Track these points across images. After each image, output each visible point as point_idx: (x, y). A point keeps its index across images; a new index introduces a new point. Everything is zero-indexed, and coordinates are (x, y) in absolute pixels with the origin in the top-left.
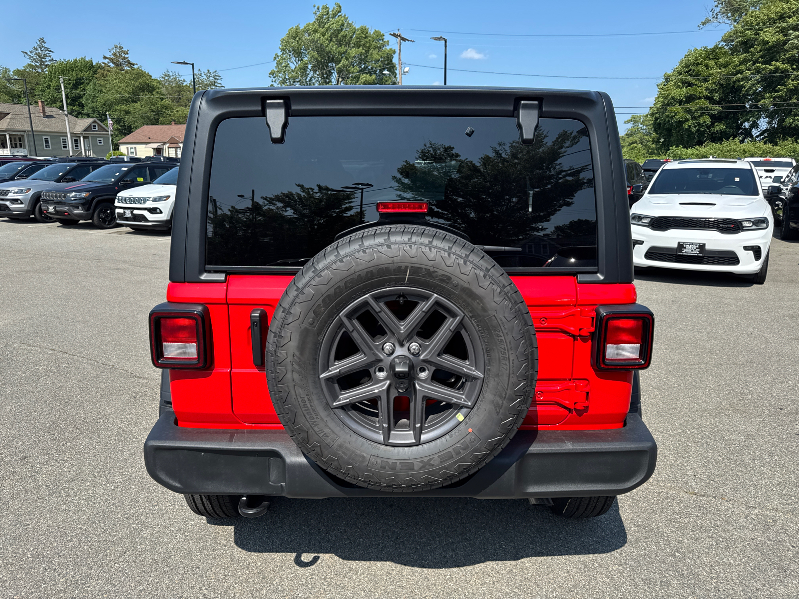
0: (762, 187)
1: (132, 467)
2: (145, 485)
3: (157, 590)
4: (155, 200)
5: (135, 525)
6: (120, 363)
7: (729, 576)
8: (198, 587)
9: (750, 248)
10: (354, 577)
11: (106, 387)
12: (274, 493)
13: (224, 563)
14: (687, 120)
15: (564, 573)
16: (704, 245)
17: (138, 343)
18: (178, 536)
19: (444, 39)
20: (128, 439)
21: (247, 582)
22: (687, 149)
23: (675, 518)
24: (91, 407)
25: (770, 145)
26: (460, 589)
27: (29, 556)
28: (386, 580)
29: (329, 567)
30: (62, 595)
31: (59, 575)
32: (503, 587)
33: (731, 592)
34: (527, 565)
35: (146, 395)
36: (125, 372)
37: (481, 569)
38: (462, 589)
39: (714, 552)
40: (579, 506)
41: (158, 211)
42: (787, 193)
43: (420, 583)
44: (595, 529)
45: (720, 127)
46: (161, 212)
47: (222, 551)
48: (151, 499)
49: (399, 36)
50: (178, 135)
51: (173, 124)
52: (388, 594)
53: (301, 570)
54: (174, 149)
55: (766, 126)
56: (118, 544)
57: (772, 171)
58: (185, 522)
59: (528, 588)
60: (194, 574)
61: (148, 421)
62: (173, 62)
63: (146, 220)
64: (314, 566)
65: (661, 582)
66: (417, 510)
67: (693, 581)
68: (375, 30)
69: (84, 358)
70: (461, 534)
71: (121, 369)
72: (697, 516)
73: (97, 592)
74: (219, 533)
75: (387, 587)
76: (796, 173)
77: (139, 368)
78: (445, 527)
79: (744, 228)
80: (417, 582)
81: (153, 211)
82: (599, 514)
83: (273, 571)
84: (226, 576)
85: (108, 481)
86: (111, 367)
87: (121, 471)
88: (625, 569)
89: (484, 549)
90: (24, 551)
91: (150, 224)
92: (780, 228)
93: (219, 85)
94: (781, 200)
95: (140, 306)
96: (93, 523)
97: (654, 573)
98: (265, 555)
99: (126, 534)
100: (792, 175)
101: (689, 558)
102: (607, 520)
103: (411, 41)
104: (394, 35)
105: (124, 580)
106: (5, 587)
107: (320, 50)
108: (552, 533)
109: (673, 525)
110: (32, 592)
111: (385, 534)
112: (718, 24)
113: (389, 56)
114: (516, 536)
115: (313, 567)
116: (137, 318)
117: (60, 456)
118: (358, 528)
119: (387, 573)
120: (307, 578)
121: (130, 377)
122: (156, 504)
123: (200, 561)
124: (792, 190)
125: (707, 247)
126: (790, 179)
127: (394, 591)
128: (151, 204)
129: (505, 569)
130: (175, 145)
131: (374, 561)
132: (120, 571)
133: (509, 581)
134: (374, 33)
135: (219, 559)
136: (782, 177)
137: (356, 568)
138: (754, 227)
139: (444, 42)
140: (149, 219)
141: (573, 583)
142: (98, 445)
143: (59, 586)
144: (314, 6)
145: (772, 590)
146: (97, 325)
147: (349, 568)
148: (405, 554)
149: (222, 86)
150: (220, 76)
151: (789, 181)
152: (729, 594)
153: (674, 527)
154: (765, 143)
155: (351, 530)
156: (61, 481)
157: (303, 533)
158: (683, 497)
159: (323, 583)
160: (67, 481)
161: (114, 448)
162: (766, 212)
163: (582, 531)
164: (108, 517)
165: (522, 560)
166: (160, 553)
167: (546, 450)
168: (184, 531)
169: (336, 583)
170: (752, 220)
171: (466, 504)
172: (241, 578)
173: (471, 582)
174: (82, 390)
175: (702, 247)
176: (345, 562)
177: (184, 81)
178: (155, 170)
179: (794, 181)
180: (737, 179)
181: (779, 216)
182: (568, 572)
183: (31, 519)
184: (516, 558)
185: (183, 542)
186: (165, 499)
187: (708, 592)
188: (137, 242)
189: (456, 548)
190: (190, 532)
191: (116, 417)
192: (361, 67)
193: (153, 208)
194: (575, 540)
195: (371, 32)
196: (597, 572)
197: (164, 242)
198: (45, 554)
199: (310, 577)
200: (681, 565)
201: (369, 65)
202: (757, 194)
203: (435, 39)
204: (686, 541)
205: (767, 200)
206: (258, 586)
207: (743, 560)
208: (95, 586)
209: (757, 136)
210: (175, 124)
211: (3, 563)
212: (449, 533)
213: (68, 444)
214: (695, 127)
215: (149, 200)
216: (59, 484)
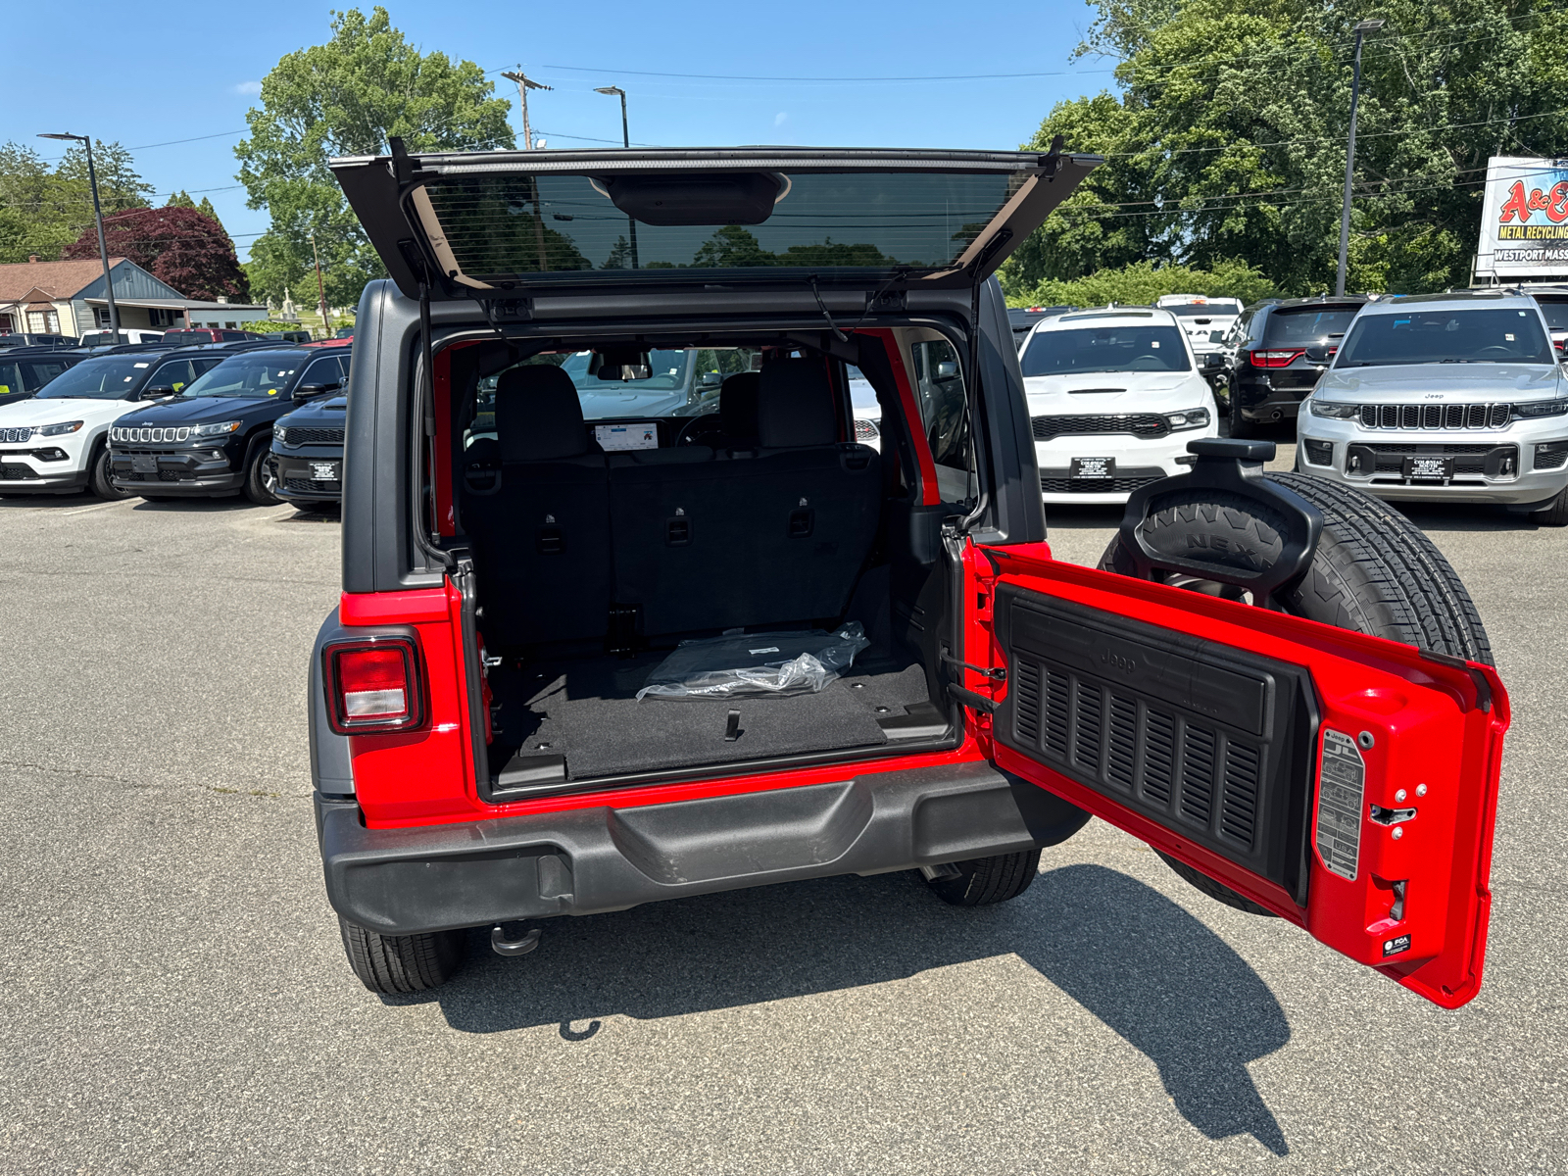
0: (1193, 350)
1: (203, 940)
2: (242, 965)
3: (337, 1115)
4: (49, 432)
5: (252, 1030)
6: (89, 765)
7: (1206, 952)
8: (408, 1099)
9: (1185, 460)
10: (664, 1043)
11: (82, 811)
12: (549, 912)
13: (440, 1058)
14: (1064, 231)
15: (980, 984)
16: (1113, 459)
17: (112, 724)
18: (340, 1034)
19: (620, 91)
20: (173, 896)
21: (489, 1078)
22: (1066, 283)
23: (1124, 887)
24: (69, 851)
25: (1200, 273)
26: (832, 1031)
27: (70, 1106)
28: (715, 1037)
29: (618, 1035)
30: (166, 1152)
31: (146, 1125)
32: (895, 1018)
33: (1211, 971)
34: (923, 982)
35: (172, 816)
36: (110, 780)
37: (857, 999)
38: (835, 1030)
39: (1182, 925)
40: (988, 883)
41: (58, 454)
42: (1233, 358)
43: (768, 1033)
44: (1012, 919)
45: (1117, 239)
46: (65, 457)
47: (428, 1042)
48: (264, 985)
49: (522, 78)
50: (48, 284)
51: (34, 261)
52: (724, 1055)
53: (574, 1047)
54: (40, 316)
55: (1190, 238)
56: (234, 1062)
57: (1207, 322)
58: (342, 1010)
59: (931, 1013)
60: (393, 1083)
61: (199, 860)
62: (41, 135)
63: (32, 474)
64: (593, 1037)
65: (1117, 974)
66: (736, 932)
67: (1159, 966)
68: (464, 62)
69: (8, 763)
70: (813, 956)
71: (98, 776)
72: (1153, 880)
73: (230, 1137)
74: (411, 1017)
75: (720, 1046)
76: (1244, 324)
77: (135, 770)
78: (787, 949)
79: (1174, 428)
80: (765, 1033)
81: (46, 454)
82: (1017, 893)
83: (527, 1055)
84: (449, 1075)
85: (166, 970)
86: (74, 774)
87: (184, 949)
88: (1065, 965)
89: (855, 970)
90: (57, 1102)
91: (42, 482)
92: (1226, 418)
93: (129, 174)
94: (1226, 372)
95: (84, 653)
96: (169, 1037)
97: (1105, 964)
98: (506, 1034)
99: (242, 1044)
100: (1239, 328)
101: (1151, 937)
102: (1027, 904)
103: (546, 88)
104: (511, 76)
105: (271, 1112)
106: (50, 1159)
107: (348, 100)
108: (951, 933)
109: (1123, 897)
110: (107, 1158)
111: (695, 975)
112: (1100, 56)
113: (499, 114)
114: (898, 944)
115: (592, 1039)
116: (87, 676)
117: (49, 941)
118: (649, 973)
119: (714, 1027)
120: (587, 1056)
121: (126, 789)
122: (276, 990)
123: (396, 1062)
124: (1241, 354)
125: (1119, 464)
126: (1236, 335)
127: (732, 1050)
128: (40, 441)
129: (892, 993)
130: (43, 306)
131: (688, 1012)
132: (257, 1100)
133: (902, 1008)
134: (461, 67)
135: (427, 1055)
136: (1222, 332)
137: (662, 1029)
138: (1188, 425)
139: (620, 96)
140: (40, 473)
141: (994, 995)
142: (118, 913)
143: (154, 1140)
144: (333, 13)
145: (1263, 960)
146: (6, 698)
147: (651, 1030)
148: (734, 997)
149: (134, 176)
150: (128, 154)
151: (1234, 339)
152: (1209, 974)
153: (1123, 899)
154: (1192, 269)
155: (636, 977)
156: (72, 982)
157: (558, 994)
158: (1131, 856)
159: (615, 1059)
160: (85, 980)
161: (152, 914)
162: (1203, 397)
163: (993, 923)
164: (194, 1024)
165: (915, 977)
166: (319, 1062)
167: (951, 791)
168: (347, 1023)
169: (637, 1056)
170: (1185, 413)
171: (811, 912)
172: (477, 1075)
173: (847, 1019)
174: (35, 823)
175: (1110, 464)
176: (642, 1022)
177: (46, 165)
178: (34, 367)
179: (1243, 340)
180: (1156, 345)
181: (1225, 399)
182: (985, 982)
183: (43, 1051)
184: (905, 974)
185: (353, 1041)
186: (289, 980)
187: (1180, 976)
188: (18, 521)
189: (811, 975)
190: (358, 1023)
191: (130, 861)
192: (440, 135)
193: (43, 449)
194: (986, 938)
195: (455, 64)
196: (1026, 976)
197: (80, 517)
198: (100, 1098)
199: (593, 1054)
200: (1140, 948)
201: (458, 132)
202: (1188, 368)
203: (602, 92)
204: (1143, 916)
205: (1204, 377)
206: (511, 1081)
207: (1223, 929)
208: (222, 1128)
209: (1179, 257)
210: (38, 260)
211: (26, 1125)
212: (795, 957)
213: (53, 918)
214: (1077, 241)
215: (36, 433)
216: (70, 988)
